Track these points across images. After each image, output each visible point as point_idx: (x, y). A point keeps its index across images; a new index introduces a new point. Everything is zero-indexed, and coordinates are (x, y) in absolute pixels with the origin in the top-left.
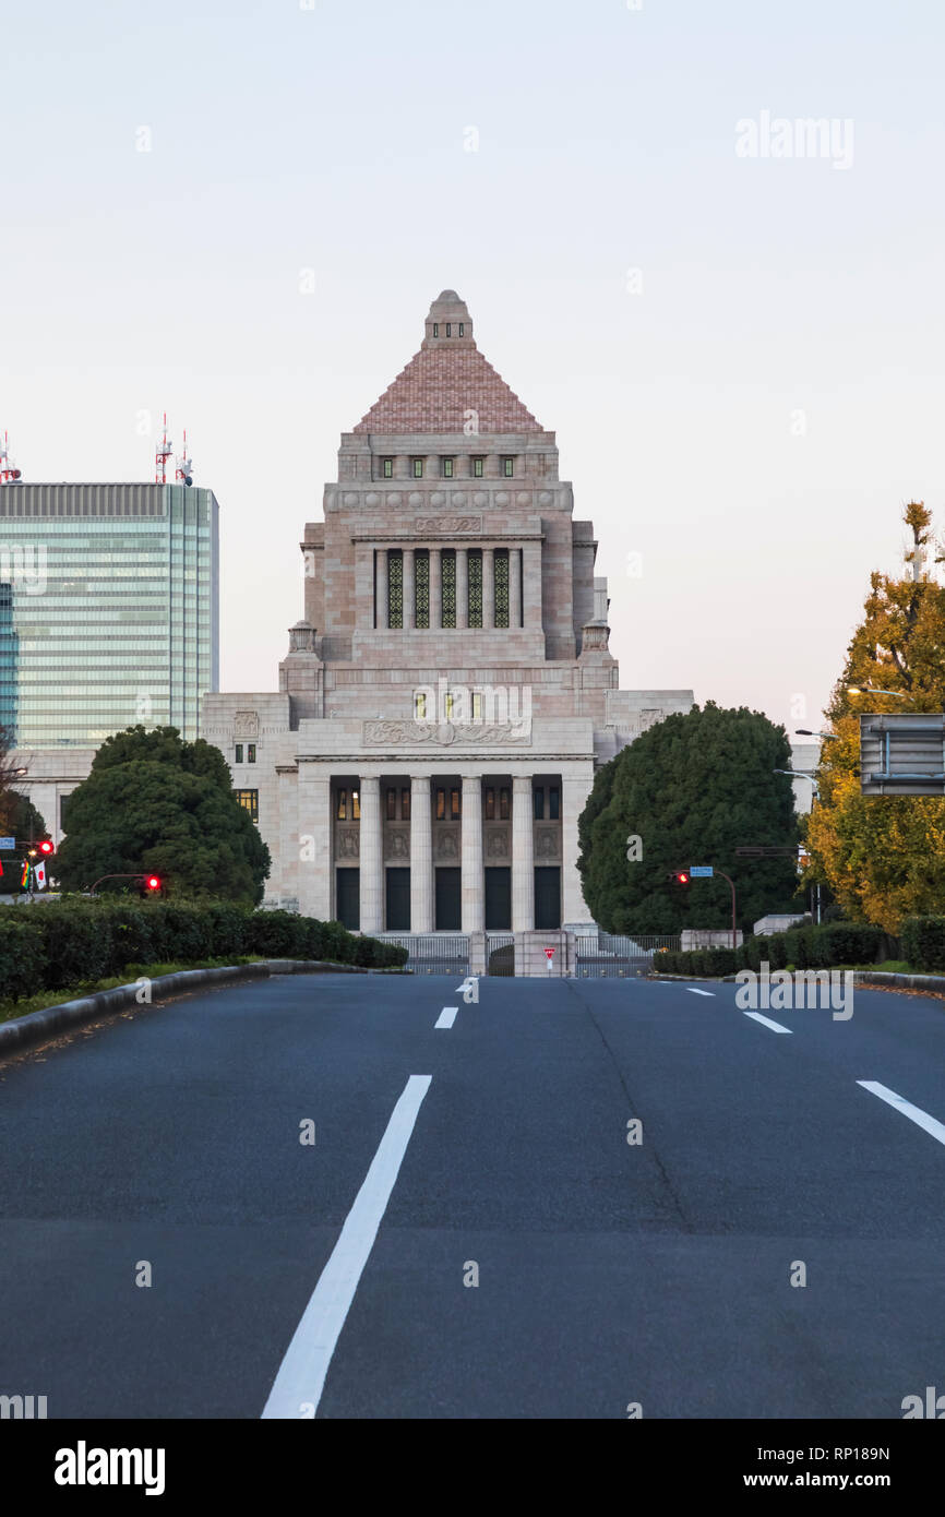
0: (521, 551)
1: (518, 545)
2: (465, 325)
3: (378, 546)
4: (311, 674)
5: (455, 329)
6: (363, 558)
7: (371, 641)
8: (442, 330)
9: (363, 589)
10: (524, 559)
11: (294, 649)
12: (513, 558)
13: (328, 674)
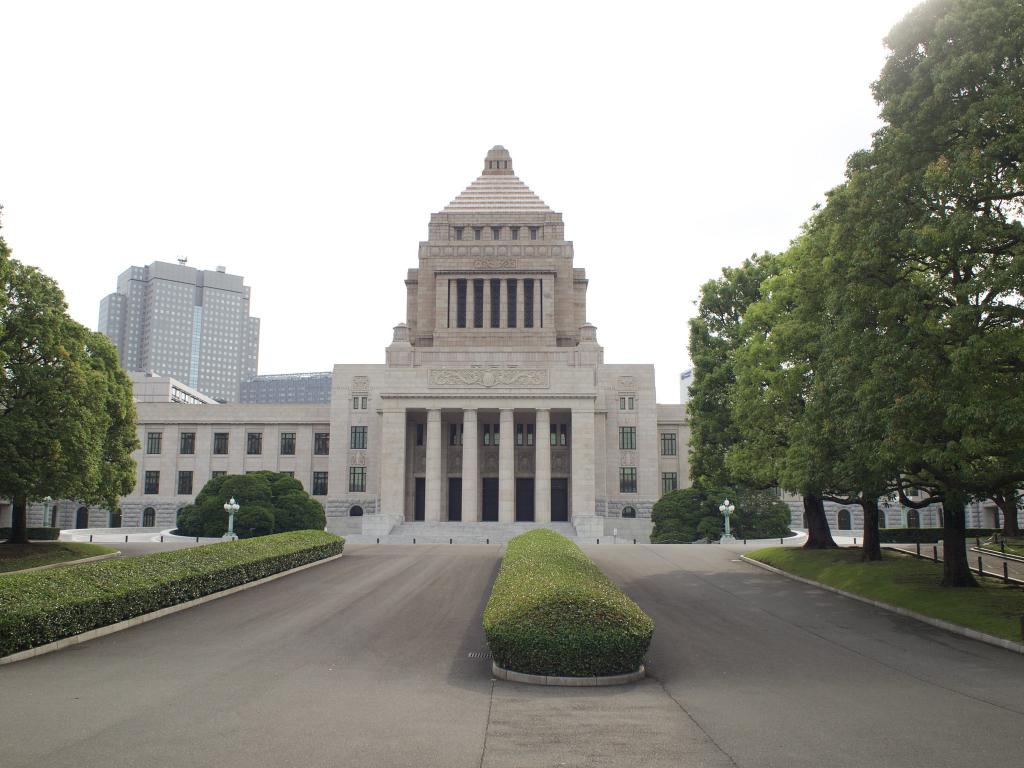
0: (541, 280)
1: (540, 277)
2: (507, 162)
3: (451, 277)
4: (405, 354)
5: (502, 165)
6: (441, 285)
7: (446, 335)
8: (494, 165)
9: (441, 304)
10: (543, 285)
11: (396, 339)
12: (537, 285)
13: (417, 354)
